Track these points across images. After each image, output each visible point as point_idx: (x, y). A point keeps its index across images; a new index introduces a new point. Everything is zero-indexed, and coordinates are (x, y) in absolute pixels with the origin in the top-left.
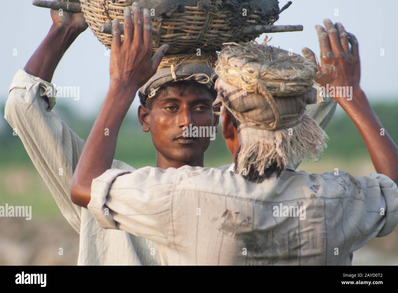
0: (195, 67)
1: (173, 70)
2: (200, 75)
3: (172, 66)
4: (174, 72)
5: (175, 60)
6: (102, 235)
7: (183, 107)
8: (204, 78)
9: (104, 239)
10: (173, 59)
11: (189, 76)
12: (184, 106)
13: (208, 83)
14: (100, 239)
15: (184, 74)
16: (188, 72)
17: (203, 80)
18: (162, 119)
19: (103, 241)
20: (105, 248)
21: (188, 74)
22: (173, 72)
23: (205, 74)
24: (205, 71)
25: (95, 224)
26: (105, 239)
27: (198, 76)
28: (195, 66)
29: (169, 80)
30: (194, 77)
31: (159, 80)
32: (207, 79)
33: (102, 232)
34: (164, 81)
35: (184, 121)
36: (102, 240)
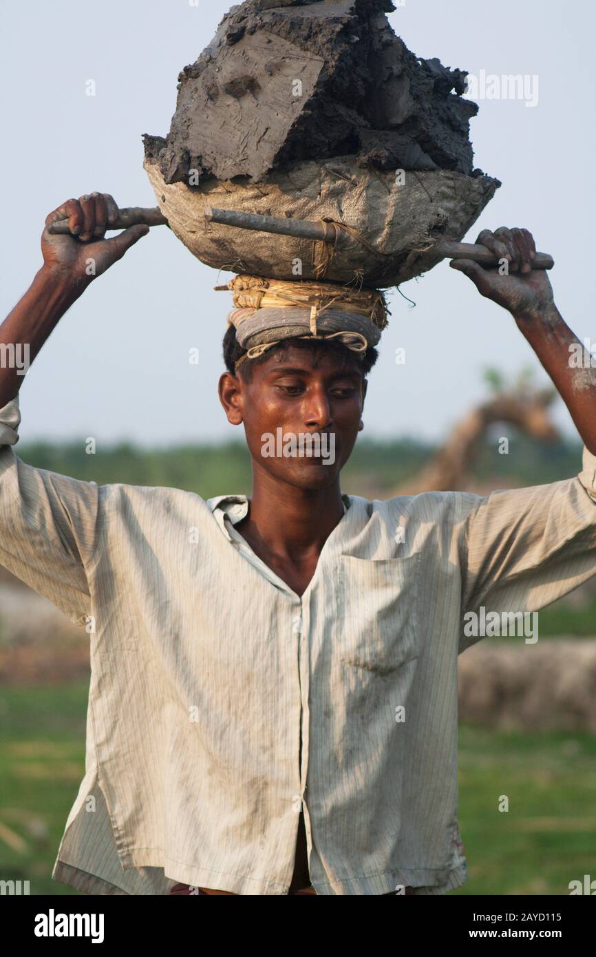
0: (347, 319)
1: (314, 316)
2: (352, 335)
3: (314, 309)
4: (314, 321)
5: (320, 298)
6: (133, 645)
7: (314, 387)
8: (358, 341)
9: (137, 650)
10: (317, 295)
11: (333, 333)
12: (317, 385)
13: (362, 351)
14: (130, 652)
15: (325, 329)
16: (333, 326)
17: (355, 345)
18: (272, 406)
19: (137, 654)
20: (142, 664)
21: (333, 330)
22: (313, 319)
23: (361, 335)
24: (361, 329)
25: (116, 627)
26: (140, 650)
27: (348, 336)
28: (350, 318)
29: (296, 334)
30: (340, 336)
31: (278, 329)
32: (364, 344)
33: (132, 638)
34: (286, 332)
35: (318, 413)
36: (135, 652)
